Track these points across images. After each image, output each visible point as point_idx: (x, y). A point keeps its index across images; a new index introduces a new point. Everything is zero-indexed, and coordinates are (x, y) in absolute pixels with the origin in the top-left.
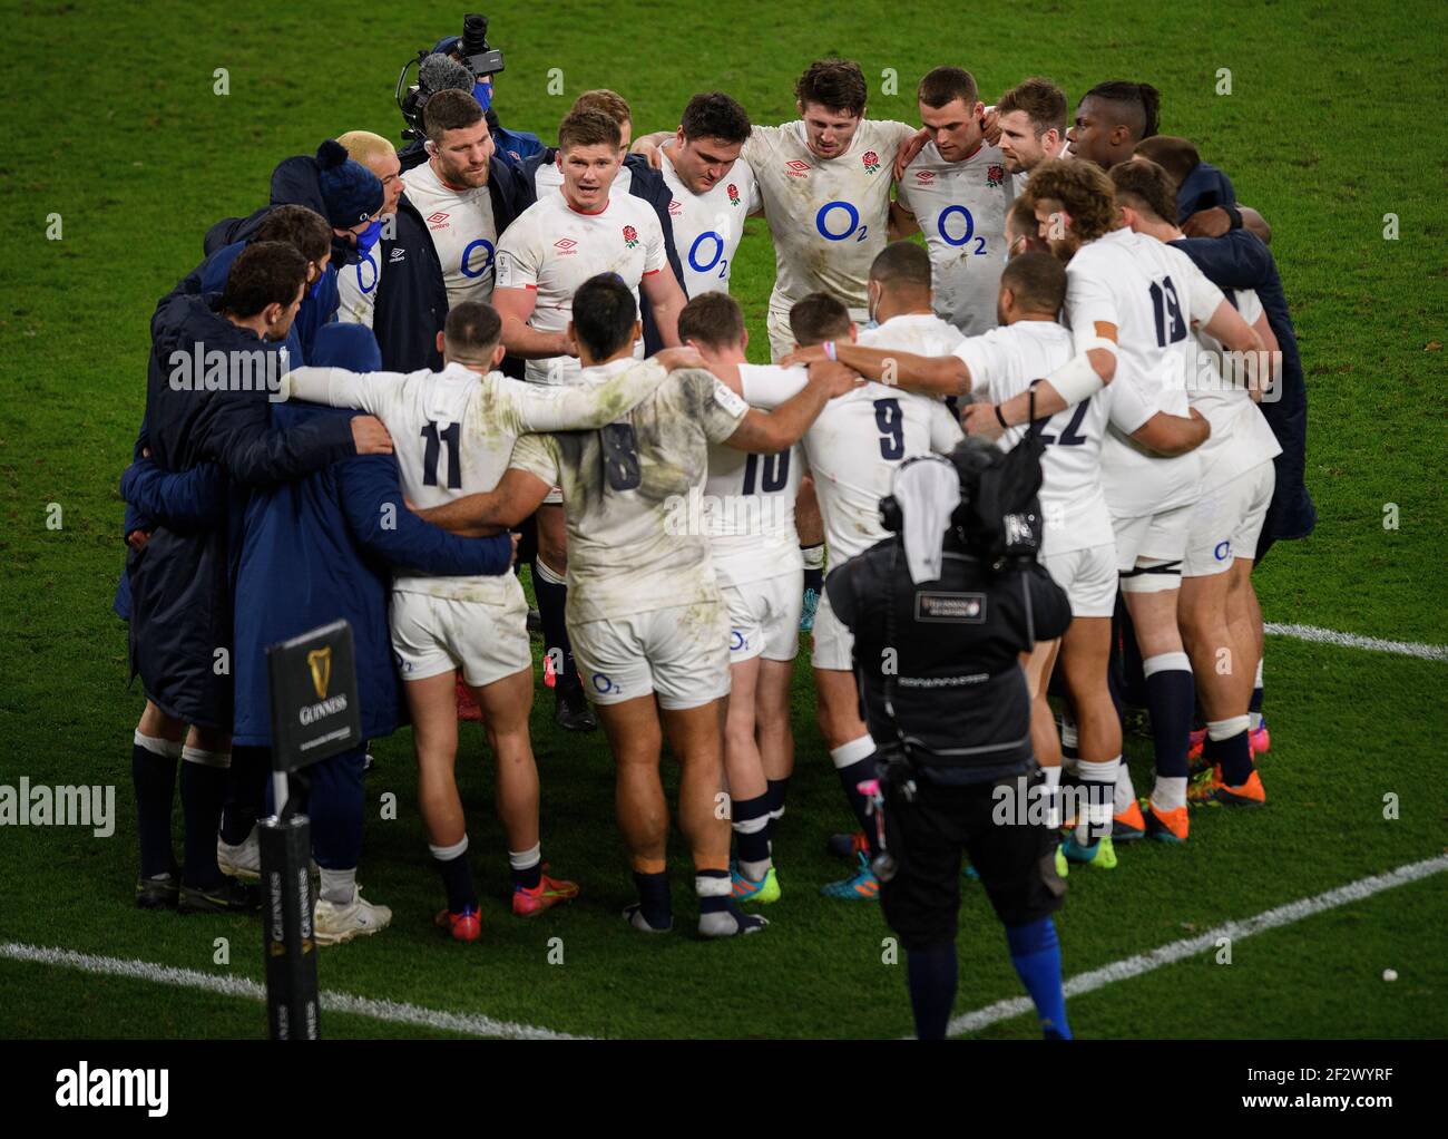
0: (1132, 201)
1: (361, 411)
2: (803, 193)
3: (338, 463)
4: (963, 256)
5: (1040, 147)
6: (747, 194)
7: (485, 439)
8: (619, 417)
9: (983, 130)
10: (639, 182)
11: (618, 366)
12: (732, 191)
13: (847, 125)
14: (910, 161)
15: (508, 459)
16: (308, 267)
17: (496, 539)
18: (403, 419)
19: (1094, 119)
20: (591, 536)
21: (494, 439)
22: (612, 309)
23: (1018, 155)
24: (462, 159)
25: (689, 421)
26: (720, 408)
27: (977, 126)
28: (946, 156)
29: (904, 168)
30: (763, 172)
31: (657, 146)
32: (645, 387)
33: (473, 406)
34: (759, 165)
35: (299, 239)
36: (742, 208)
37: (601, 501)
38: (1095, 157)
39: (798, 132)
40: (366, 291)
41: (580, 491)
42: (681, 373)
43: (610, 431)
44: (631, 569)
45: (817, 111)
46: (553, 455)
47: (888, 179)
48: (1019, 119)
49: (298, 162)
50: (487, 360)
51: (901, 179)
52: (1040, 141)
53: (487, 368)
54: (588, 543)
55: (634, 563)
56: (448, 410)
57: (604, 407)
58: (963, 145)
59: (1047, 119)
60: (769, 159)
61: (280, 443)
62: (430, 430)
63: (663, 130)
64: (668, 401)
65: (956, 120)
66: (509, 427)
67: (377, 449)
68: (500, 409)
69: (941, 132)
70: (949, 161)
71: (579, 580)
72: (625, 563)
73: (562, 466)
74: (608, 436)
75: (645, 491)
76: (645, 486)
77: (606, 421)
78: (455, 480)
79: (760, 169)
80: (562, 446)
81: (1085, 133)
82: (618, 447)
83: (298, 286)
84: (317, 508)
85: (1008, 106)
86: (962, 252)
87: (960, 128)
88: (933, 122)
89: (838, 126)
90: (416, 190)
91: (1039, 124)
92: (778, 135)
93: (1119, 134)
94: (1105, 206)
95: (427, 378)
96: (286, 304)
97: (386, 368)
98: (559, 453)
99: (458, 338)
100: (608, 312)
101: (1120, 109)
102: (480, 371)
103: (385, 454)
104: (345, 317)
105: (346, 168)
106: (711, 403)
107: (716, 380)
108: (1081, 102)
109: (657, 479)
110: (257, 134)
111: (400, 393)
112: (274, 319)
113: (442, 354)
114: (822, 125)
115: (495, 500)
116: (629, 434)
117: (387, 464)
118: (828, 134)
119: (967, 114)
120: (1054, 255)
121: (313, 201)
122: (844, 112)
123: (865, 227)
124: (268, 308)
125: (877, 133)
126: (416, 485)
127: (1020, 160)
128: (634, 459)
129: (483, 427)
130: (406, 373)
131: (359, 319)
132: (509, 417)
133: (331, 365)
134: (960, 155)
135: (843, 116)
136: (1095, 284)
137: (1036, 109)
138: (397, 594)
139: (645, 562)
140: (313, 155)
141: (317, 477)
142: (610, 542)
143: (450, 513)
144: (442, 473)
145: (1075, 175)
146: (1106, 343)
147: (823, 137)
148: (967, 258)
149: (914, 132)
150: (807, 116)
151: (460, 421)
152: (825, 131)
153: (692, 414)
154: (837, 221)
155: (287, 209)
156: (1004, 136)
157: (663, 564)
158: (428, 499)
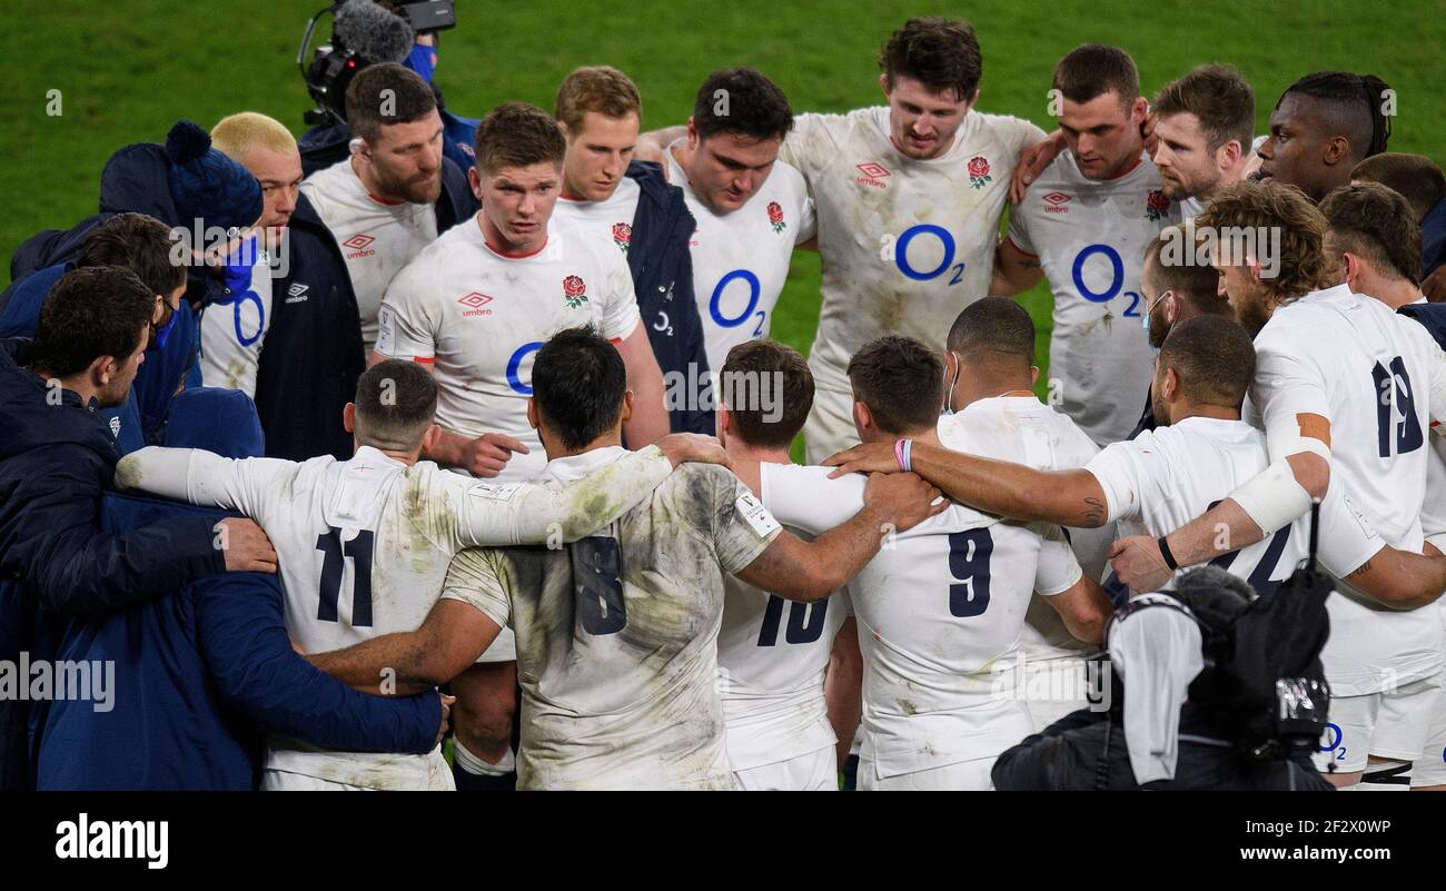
0: (1360, 246)
1: (233, 511)
2: (878, 209)
3: (198, 583)
4: (1107, 317)
5: (1214, 165)
6: (795, 216)
7: (409, 556)
8: (599, 529)
9: (1144, 136)
10: (650, 203)
11: (603, 457)
12: (775, 212)
13: (951, 112)
14: (1036, 174)
15: (440, 586)
16: (154, 301)
17: (418, 700)
18: (292, 524)
19: (1299, 127)
20: (555, 700)
21: (421, 556)
22: (592, 375)
23: (1181, 176)
24: (407, 164)
25: (698, 536)
26: (741, 521)
27: (1135, 131)
28: (1086, 171)
29: (1026, 185)
30: (822, 178)
31: (663, 147)
32: (642, 486)
33: (393, 508)
34: (816, 168)
35: (141, 262)
36: (789, 236)
37: (570, 648)
38: (1300, 181)
39: (876, 122)
40: (246, 342)
41: (540, 633)
42: (691, 467)
43: (586, 548)
44: (611, 751)
45: (910, 90)
46: (504, 581)
47: (1001, 200)
48: (1185, 125)
49: (140, 152)
50: (416, 444)
51: (1020, 201)
52: (1214, 157)
53: (415, 455)
54: (549, 709)
55: (615, 740)
56: (358, 516)
57: (580, 512)
58: (1113, 158)
59: (1227, 126)
60: (831, 161)
61: (115, 554)
62: (330, 540)
63: (672, 124)
64: (669, 506)
65: (1107, 122)
66: (444, 541)
67: (254, 565)
68: (431, 513)
69: (1083, 137)
70: (1092, 178)
71: (535, 762)
72: (603, 739)
73: (516, 597)
74: (583, 557)
75: (632, 636)
76: (634, 628)
77: (585, 532)
78: (364, 614)
79: (818, 175)
80: (518, 569)
81: (1285, 148)
82: (598, 571)
83: (139, 329)
84: (165, 650)
85: (1171, 105)
86: (1105, 312)
87: (1111, 134)
88: (1074, 123)
89: (939, 112)
90: (330, 202)
91: (1214, 133)
92: (846, 125)
93: (1335, 149)
94: (1311, 247)
95: (328, 467)
96: (121, 355)
97: (271, 452)
98: (513, 577)
99: (375, 411)
100: (587, 378)
101: (1336, 112)
102: (405, 459)
103: (265, 573)
104: (214, 379)
105: (207, 161)
106: (730, 513)
107: (740, 484)
108: (1280, 102)
109: (649, 619)
110: (92, 112)
111: (290, 485)
112: (105, 379)
113: (351, 435)
114: (916, 109)
115: (419, 644)
116: (613, 552)
117: (267, 586)
118: (922, 124)
119: (1123, 115)
120: (1237, 320)
121: (160, 208)
122: (949, 94)
123: (962, 266)
124: (96, 363)
125: (992, 131)
126: (306, 619)
127: (1184, 182)
128: (619, 589)
129: (406, 539)
130: (298, 460)
131: (234, 382)
132: (444, 525)
133: (191, 445)
134: (1108, 170)
135: (946, 99)
136: (1297, 361)
137: (1210, 112)
138: (273, 774)
139: (630, 739)
140: (162, 143)
141: (168, 602)
142: (582, 710)
143: (354, 660)
144: (345, 604)
145: (1268, 203)
146: (1314, 445)
147: (916, 127)
148: (1113, 321)
149: (1043, 136)
150: (893, 97)
151: (374, 530)
152: (920, 118)
153: (704, 525)
154: (925, 252)
155: (127, 218)
156: (1162, 147)
157: (655, 744)
158: (322, 639)
